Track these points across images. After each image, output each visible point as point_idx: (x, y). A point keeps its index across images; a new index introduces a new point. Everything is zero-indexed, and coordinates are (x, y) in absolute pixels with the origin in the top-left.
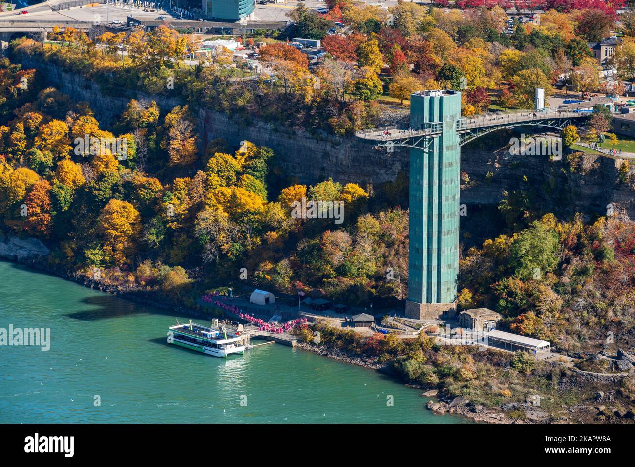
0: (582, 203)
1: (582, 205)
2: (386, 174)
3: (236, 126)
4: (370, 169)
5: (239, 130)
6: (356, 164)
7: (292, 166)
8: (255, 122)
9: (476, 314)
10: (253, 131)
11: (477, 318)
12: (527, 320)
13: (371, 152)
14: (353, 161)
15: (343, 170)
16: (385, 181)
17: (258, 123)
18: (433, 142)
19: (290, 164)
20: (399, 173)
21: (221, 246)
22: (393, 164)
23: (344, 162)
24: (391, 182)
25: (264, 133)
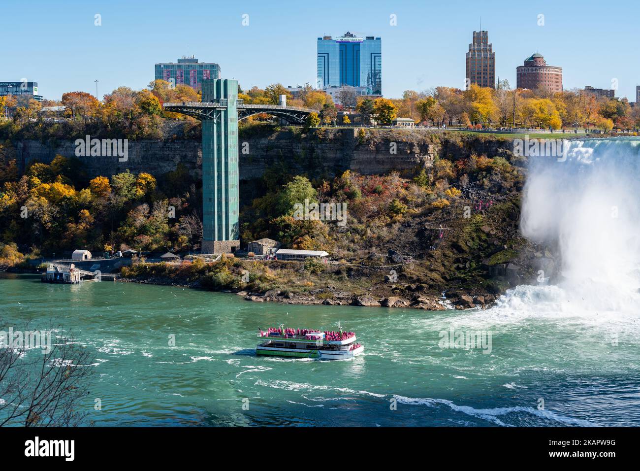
0: (328, 164)
1: (329, 166)
2: (169, 166)
3: (48, 149)
4: (156, 164)
5: (50, 151)
6: (145, 161)
7: (93, 171)
8: (63, 144)
9: (262, 242)
10: (61, 151)
11: (264, 244)
12: (305, 240)
13: (157, 150)
14: (143, 158)
15: (134, 167)
16: (167, 172)
17: (65, 144)
18: (221, 114)
19: (91, 170)
20: (178, 164)
21: (45, 224)
22: (174, 157)
23: (136, 161)
24: (172, 171)
25: (71, 150)
